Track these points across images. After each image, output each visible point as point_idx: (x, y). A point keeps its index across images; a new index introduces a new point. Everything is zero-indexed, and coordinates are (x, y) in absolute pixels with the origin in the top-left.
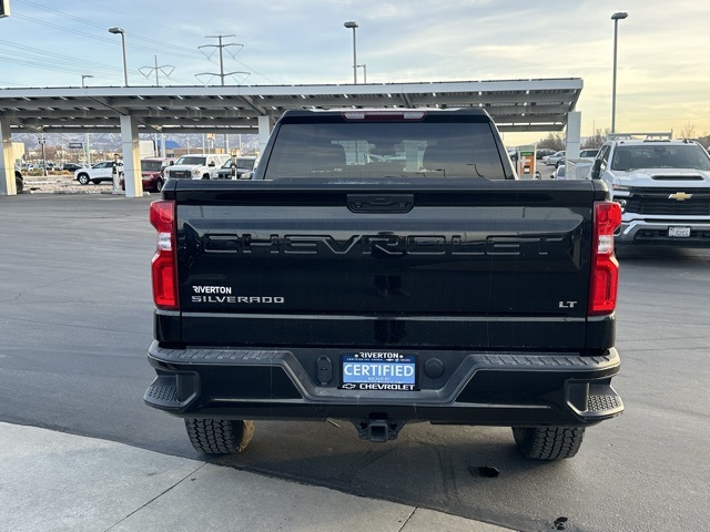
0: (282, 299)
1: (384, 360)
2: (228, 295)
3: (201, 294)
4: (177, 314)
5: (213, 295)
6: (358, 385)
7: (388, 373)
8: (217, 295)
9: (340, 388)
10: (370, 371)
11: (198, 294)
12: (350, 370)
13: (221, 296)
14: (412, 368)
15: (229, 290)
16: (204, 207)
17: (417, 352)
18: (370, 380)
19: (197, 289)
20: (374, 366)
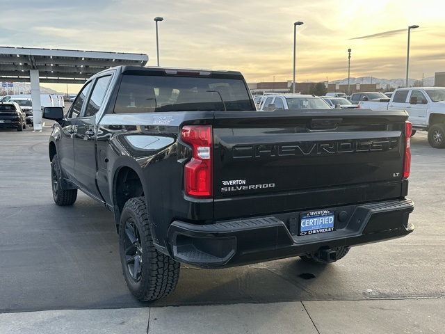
0: (274, 185)
1: (320, 216)
2: (244, 185)
3: (227, 186)
4: (210, 200)
5: (234, 186)
6: (307, 232)
7: (322, 223)
8: (237, 185)
9: (299, 235)
10: (313, 223)
11: (225, 186)
12: (304, 224)
13: (239, 186)
14: (332, 218)
15: (244, 182)
16: (234, 129)
17: (335, 209)
18: (313, 228)
19: (225, 183)
20: (315, 220)
